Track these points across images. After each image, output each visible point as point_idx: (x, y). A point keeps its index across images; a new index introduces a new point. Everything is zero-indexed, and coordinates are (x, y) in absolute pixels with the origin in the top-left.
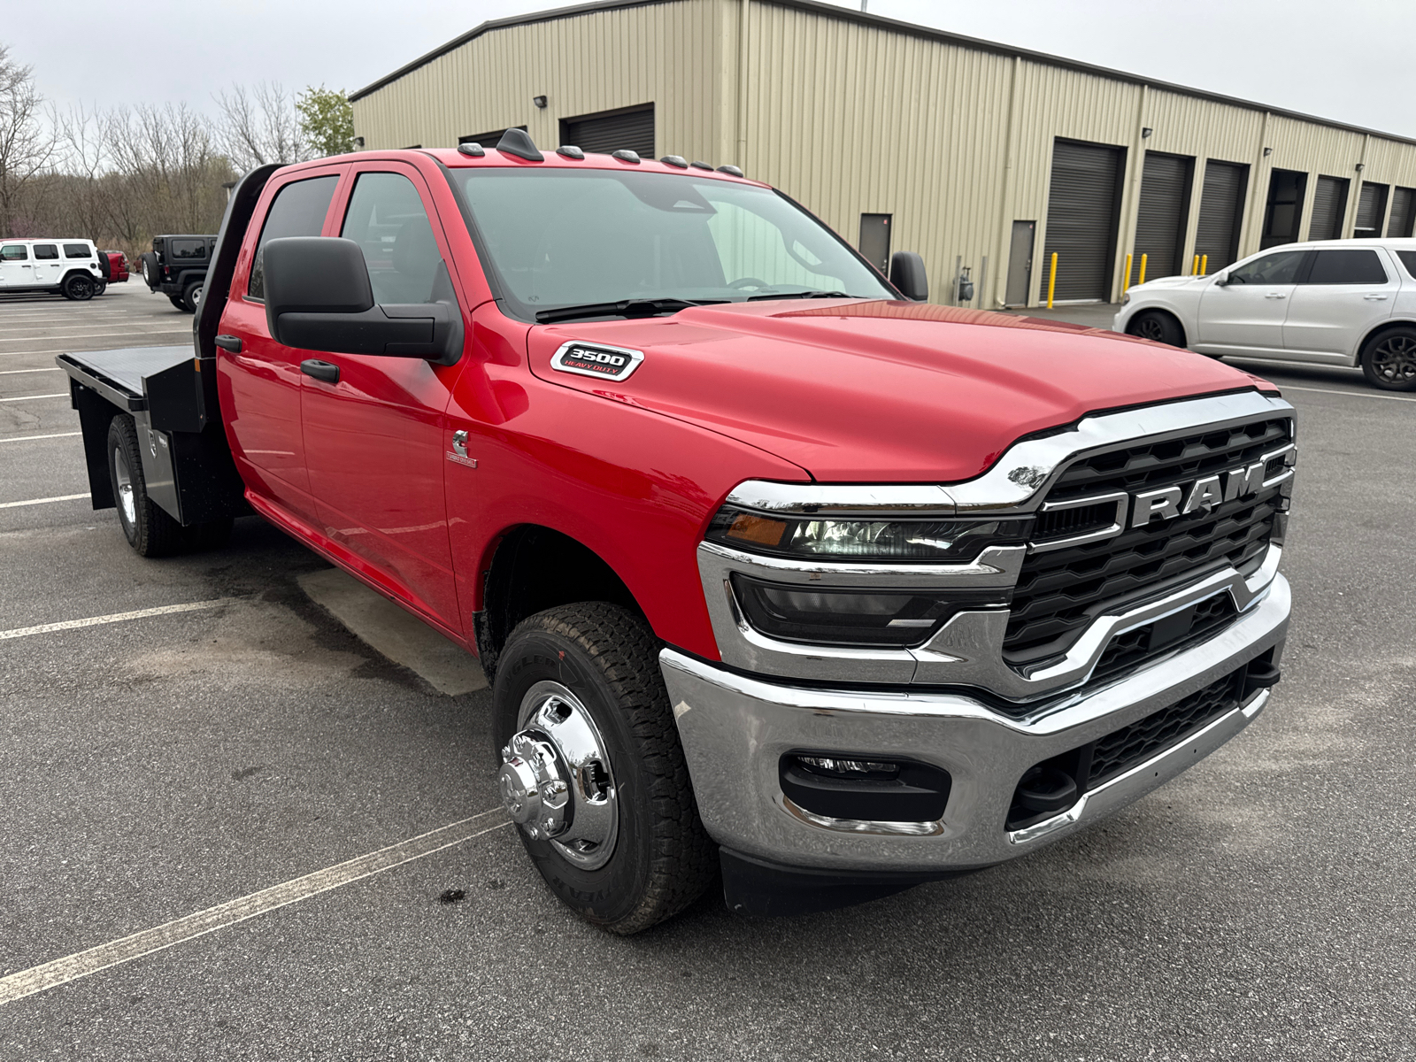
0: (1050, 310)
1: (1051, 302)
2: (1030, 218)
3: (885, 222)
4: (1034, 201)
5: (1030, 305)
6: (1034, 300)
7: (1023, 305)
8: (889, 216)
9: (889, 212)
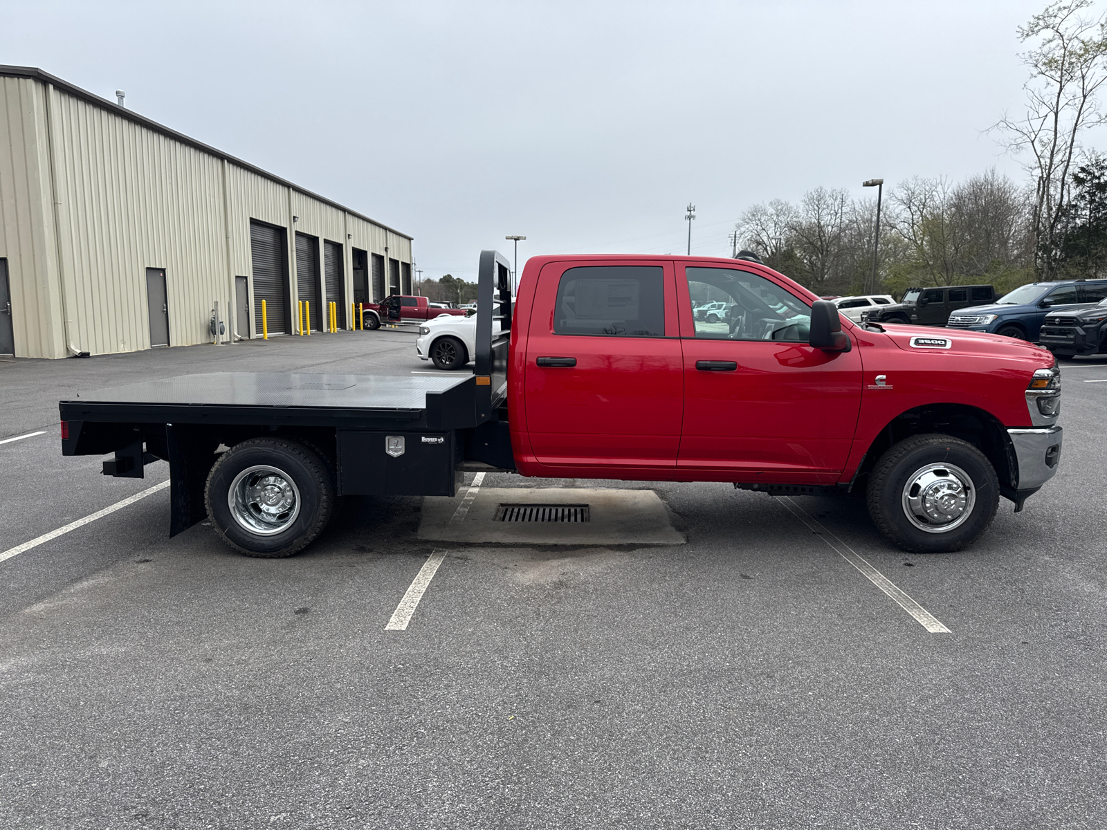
0: (266, 340)
1: (267, 335)
2: (244, 275)
3: (161, 275)
4: (244, 264)
5: (251, 338)
6: (254, 335)
7: (247, 338)
8: (163, 270)
9: (163, 267)
